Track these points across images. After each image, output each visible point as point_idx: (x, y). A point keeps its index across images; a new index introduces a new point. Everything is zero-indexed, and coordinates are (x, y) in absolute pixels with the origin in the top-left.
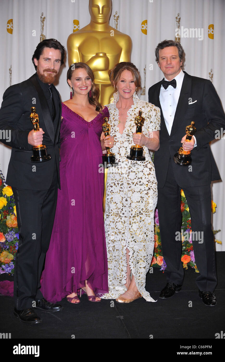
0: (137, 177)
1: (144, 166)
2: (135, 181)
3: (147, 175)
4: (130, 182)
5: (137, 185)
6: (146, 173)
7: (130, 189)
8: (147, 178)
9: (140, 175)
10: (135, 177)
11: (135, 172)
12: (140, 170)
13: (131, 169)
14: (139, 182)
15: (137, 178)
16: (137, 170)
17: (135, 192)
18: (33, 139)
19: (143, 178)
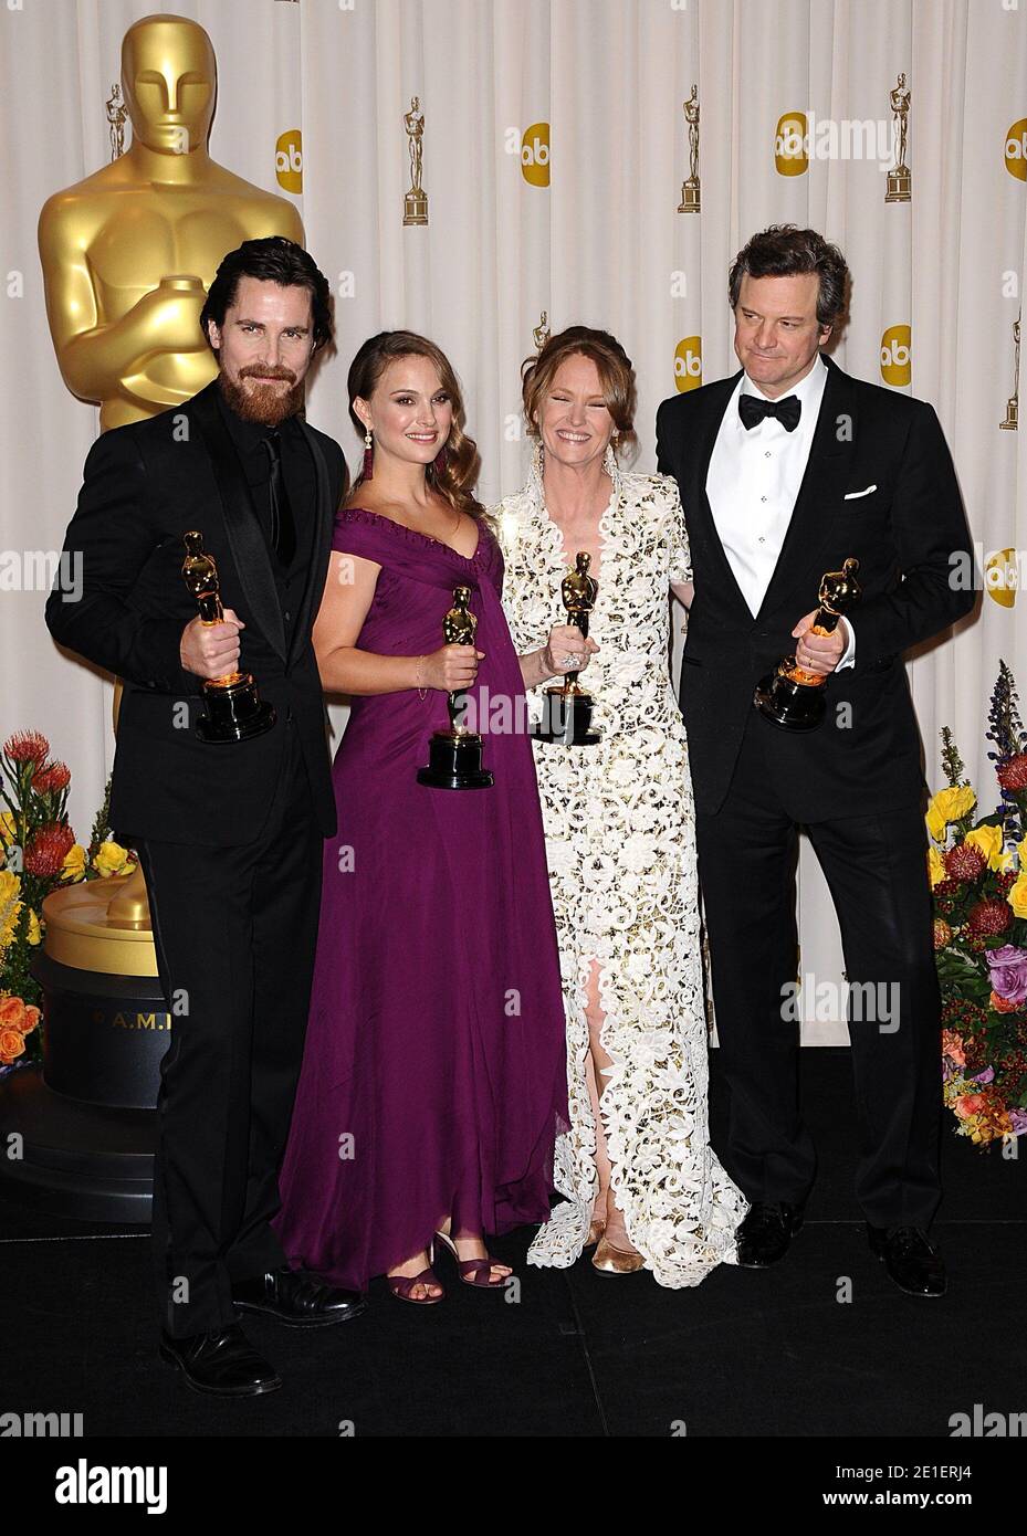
0: (639, 774)
1: (664, 731)
4: (614, 797)
5: (641, 806)
6: (672, 761)
7: (614, 822)
8: (674, 777)
9: (653, 767)
10: (635, 776)
12: (652, 748)
14: (647, 793)
15: (641, 780)
16: (642, 749)
17: (636, 834)
18: (201, 654)
19: (663, 780)
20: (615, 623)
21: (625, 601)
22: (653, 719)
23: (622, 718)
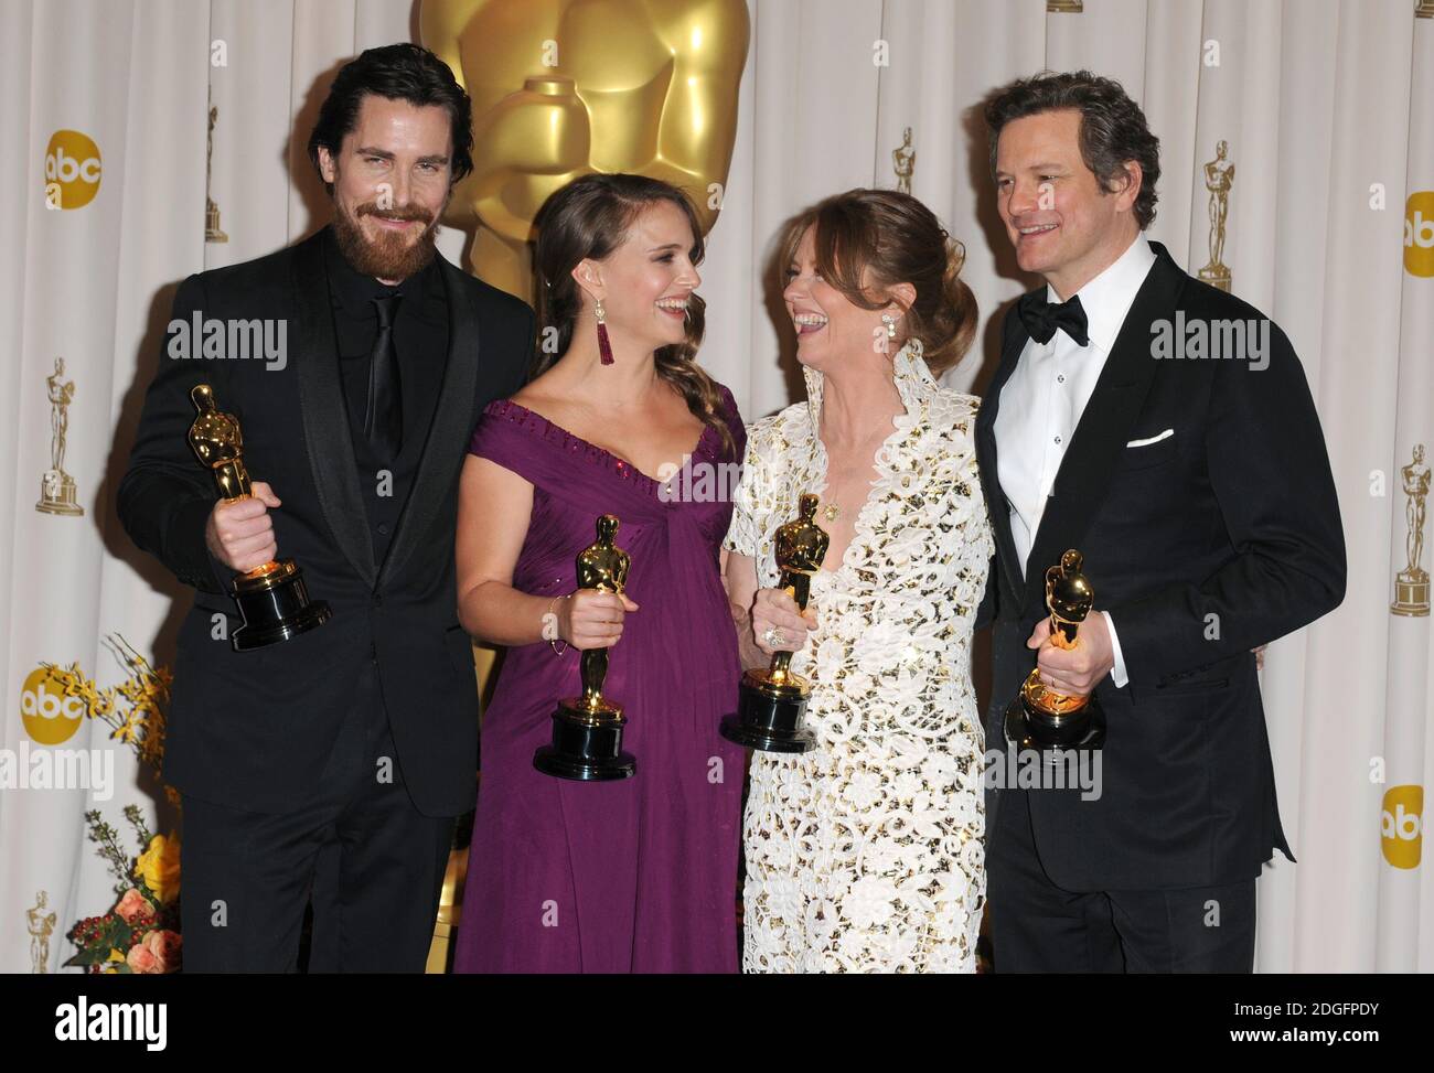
0: (885, 796)
1: (929, 741)
2: (876, 818)
3: (938, 793)
4: (848, 822)
5: (881, 839)
6: (937, 784)
7: (845, 857)
8: (936, 806)
9: (906, 787)
10: (879, 798)
11: (877, 770)
12: (907, 761)
13: (860, 757)
14: (893, 822)
15: (886, 803)
16: (894, 763)
17: (868, 877)
19: (919, 806)
20: (867, 585)
21: (884, 555)
22: (914, 723)
23: (866, 716)
